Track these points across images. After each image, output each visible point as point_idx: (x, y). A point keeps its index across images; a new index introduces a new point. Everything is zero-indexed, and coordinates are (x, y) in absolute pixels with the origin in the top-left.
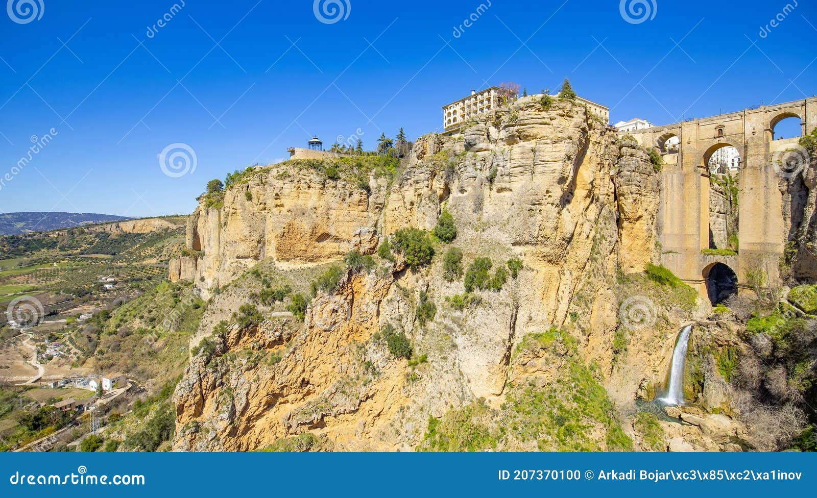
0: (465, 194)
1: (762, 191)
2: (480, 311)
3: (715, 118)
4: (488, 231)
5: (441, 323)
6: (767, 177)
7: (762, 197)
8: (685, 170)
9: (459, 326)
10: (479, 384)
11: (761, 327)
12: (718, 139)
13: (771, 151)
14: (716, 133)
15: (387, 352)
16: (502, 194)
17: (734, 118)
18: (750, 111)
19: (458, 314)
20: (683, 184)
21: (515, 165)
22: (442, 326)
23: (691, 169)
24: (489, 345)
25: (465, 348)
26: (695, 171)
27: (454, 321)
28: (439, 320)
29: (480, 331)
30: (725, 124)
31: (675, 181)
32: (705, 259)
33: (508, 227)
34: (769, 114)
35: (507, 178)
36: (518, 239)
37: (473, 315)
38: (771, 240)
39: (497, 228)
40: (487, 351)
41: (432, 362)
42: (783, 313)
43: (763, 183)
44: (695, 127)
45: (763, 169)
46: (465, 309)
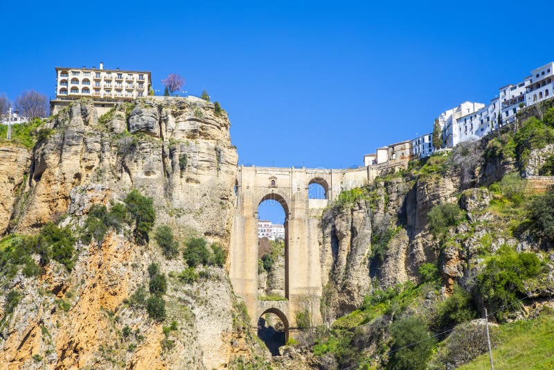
0: (152, 176)
1: (306, 240)
2: (209, 283)
3: (269, 169)
4: (183, 218)
5: (173, 296)
6: (309, 228)
7: (306, 246)
8: (245, 214)
9: (194, 298)
10: (211, 356)
11: (325, 350)
12: (272, 189)
13: (310, 208)
14: (269, 182)
15: (147, 316)
16: (190, 184)
17: (284, 173)
18: (295, 170)
19: (187, 287)
20: (244, 228)
21: (205, 159)
22: (176, 300)
23: (251, 213)
24: (223, 315)
25: (202, 318)
26: (254, 216)
27: (187, 293)
28: (170, 294)
29: (214, 302)
30: (276, 176)
31: (238, 223)
32: (262, 304)
33: (203, 217)
34: (308, 175)
35: (195, 170)
36: (211, 229)
37: (205, 288)
38: (313, 285)
39: (191, 215)
40: (222, 320)
41: (181, 329)
42: (336, 336)
43: (306, 234)
44: (253, 172)
45: (307, 222)
46: (195, 284)
